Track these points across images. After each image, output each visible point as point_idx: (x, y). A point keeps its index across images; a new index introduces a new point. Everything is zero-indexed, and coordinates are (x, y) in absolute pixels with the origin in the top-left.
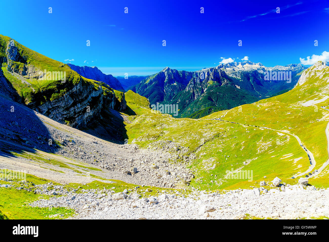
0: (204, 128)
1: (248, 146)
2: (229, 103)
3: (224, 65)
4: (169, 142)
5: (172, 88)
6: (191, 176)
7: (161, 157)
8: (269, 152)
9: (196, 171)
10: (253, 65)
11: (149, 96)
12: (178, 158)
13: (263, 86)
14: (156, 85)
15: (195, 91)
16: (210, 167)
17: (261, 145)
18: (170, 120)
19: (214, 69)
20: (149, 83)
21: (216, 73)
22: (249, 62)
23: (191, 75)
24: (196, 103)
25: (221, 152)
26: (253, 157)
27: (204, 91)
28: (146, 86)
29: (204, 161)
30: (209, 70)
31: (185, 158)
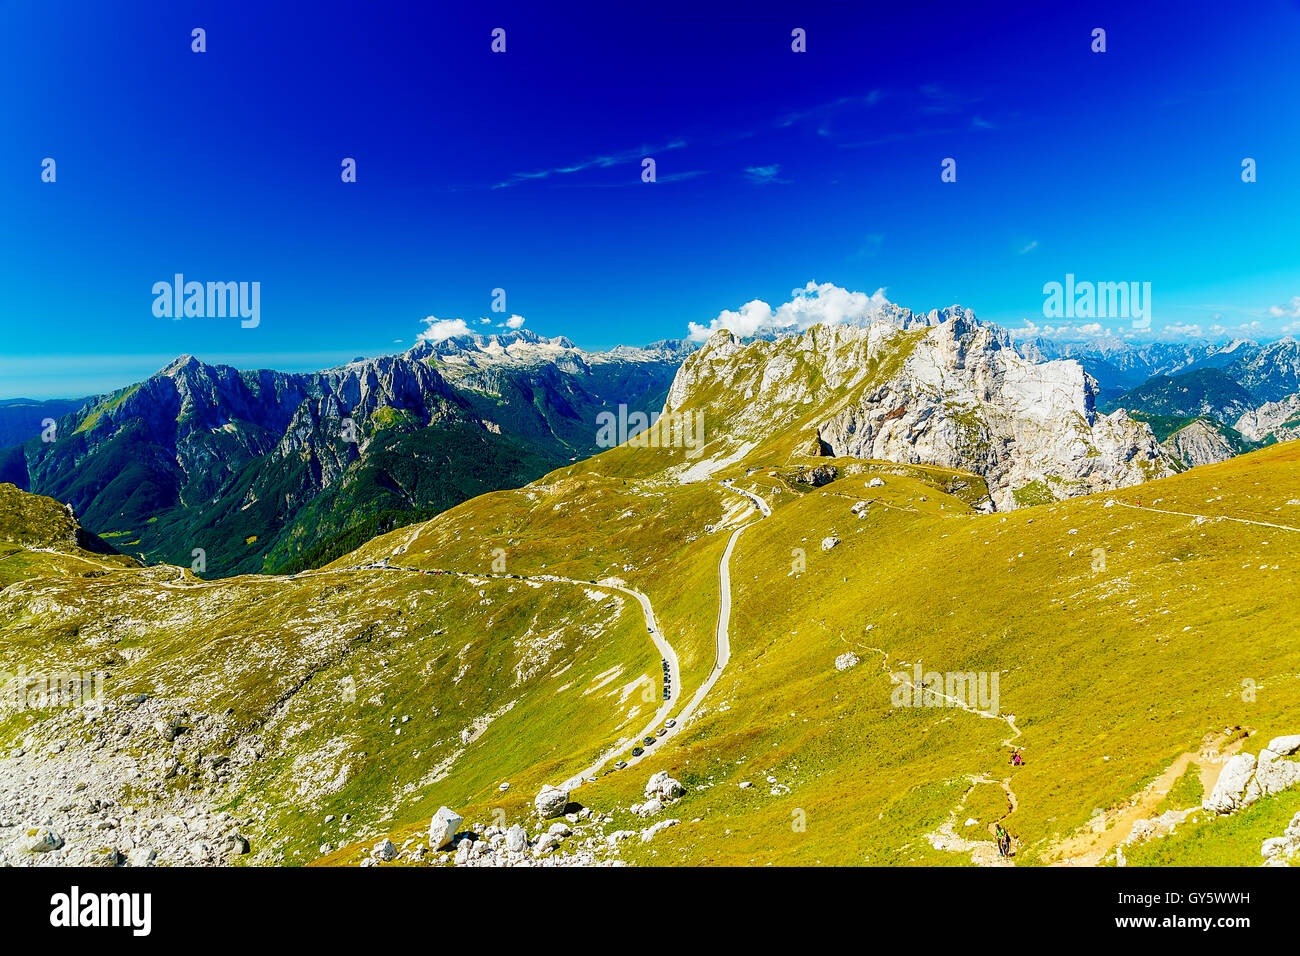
0: (310, 610)
1: (483, 661)
2: (460, 492)
3: (433, 344)
4: (133, 701)
5: (214, 448)
6: (231, 848)
7: (82, 788)
8: (555, 672)
9: (261, 817)
10: (541, 345)
11: (98, 488)
12: (175, 774)
13: (580, 419)
14: (135, 437)
15: (320, 452)
16: (322, 783)
17: (530, 647)
18: (158, 597)
19: (396, 363)
20: (100, 427)
21: (403, 378)
22: (524, 334)
23: (300, 389)
24: (328, 502)
25: (378, 708)
26: (500, 704)
27: (362, 450)
28: (82, 443)
29: (298, 759)
30: (375, 366)
31: (208, 765)
